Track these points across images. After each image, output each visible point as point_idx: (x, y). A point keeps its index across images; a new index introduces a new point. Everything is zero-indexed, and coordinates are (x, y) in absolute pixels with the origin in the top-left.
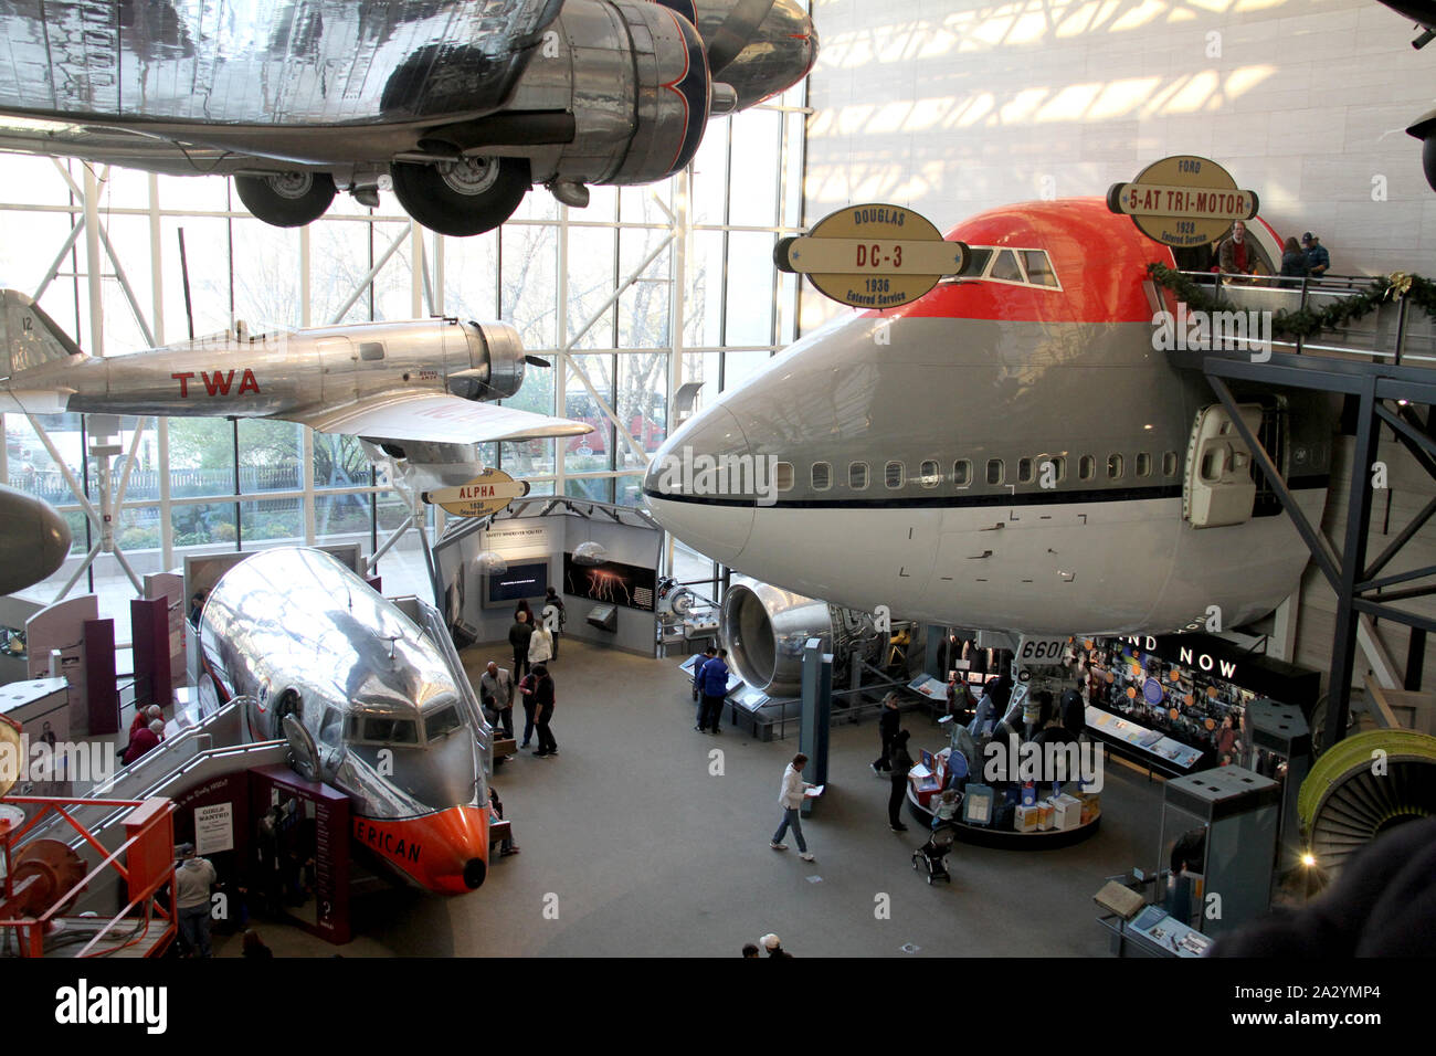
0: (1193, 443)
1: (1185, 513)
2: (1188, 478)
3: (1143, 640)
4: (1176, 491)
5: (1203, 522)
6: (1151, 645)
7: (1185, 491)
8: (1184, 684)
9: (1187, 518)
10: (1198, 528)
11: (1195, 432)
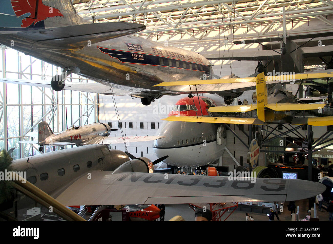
0: (218, 132)
1: (217, 143)
2: (217, 138)
3: (198, 168)
4: (215, 140)
5: (220, 144)
6: (200, 168)
7: (217, 140)
8: (204, 174)
9: (218, 144)
10: (220, 145)
11: (218, 131)
